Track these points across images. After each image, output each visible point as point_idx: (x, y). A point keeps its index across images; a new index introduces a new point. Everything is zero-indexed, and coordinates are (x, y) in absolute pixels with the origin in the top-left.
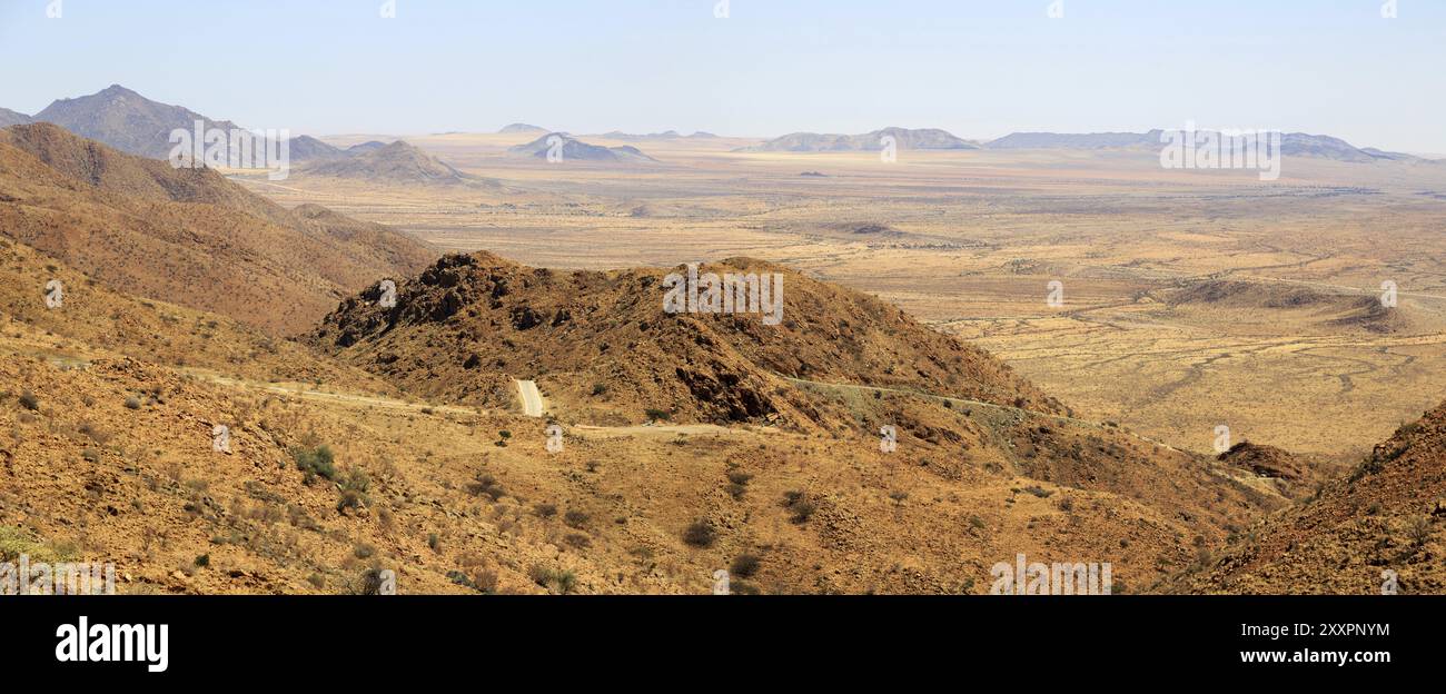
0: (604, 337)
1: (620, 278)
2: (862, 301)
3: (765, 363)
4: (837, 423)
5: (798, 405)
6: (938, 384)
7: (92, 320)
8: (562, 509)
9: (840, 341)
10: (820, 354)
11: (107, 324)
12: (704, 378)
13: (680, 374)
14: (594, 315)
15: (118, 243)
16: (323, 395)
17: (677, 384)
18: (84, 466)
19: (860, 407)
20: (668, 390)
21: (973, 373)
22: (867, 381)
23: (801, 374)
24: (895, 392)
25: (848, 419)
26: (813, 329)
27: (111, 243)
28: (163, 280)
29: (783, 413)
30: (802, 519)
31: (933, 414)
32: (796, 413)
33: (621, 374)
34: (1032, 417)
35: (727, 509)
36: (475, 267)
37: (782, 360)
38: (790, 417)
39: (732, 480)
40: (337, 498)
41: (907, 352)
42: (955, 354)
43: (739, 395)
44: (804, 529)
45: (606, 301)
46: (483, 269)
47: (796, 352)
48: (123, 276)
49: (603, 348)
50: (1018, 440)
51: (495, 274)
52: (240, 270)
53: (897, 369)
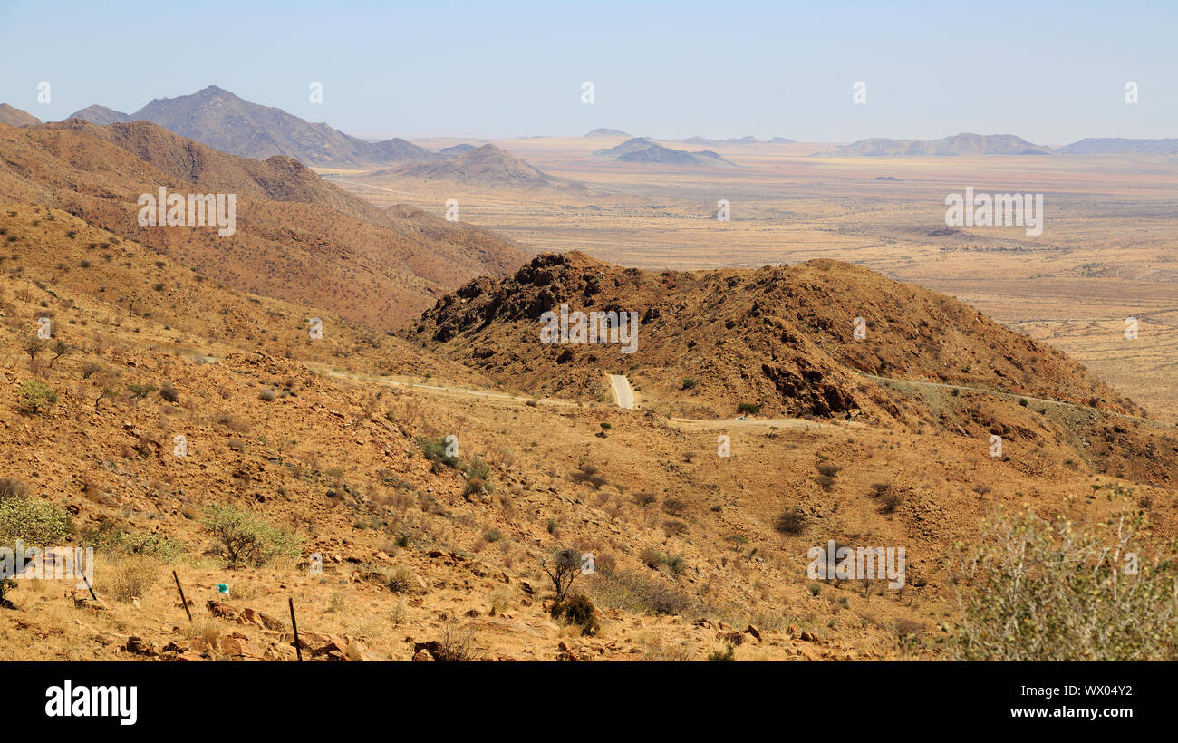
0: (691, 334)
1: (707, 278)
2: (941, 302)
3: (846, 360)
4: (917, 419)
5: (879, 402)
6: (1014, 383)
7: (201, 315)
8: (660, 497)
9: (919, 340)
10: (900, 353)
11: (216, 320)
12: (789, 374)
13: (766, 371)
14: (682, 313)
15: (218, 240)
16: (432, 388)
17: (763, 380)
18: (231, 456)
19: (938, 404)
20: (753, 386)
21: (1049, 372)
22: (945, 379)
23: (881, 371)
24: (972, 390)
25: (926, 415)
26: (892, 328)
27: (212, 240)
28: (262, 277)
29: (864, 409)
30: (889, 510)
31: (1008, 412)
32: (877, 409)
33: (709, 370)
34: (1107, 416)
35: (816, 499)
36: (568, 267)
37: (862, 358)
38: (872, 413)
39: (821, 472)
40: (462, 485)
41: (984, 352)
42: (1032, 354)
43: (822, 390)
44: (890, 520)
45: (694, 301)
46: (576, 269)
47: (876, 351)
48: (224, 272)
49: (691, 345)
50: (1092, 439)
51: (588, 273)
52: (338, 269)
53: (975, 368)
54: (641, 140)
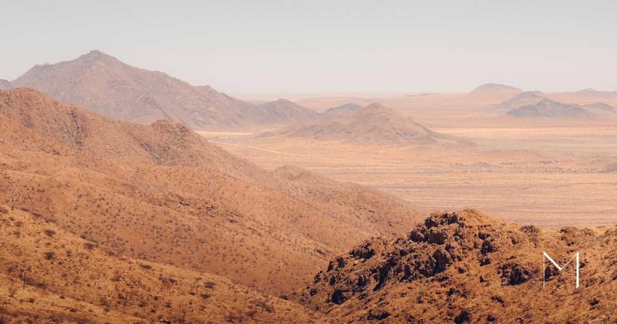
0: (593, 292)
1: (608, 233)
11: (108, 287)
15: (105, 207)
27: (99, 206)
28: (150, 242)
36: (462, 225)
45: (594, 258)
46: (470, 227)
48: (111, 239)
49: (593, 303)
51: (484, 231)
54: (532, 95)
